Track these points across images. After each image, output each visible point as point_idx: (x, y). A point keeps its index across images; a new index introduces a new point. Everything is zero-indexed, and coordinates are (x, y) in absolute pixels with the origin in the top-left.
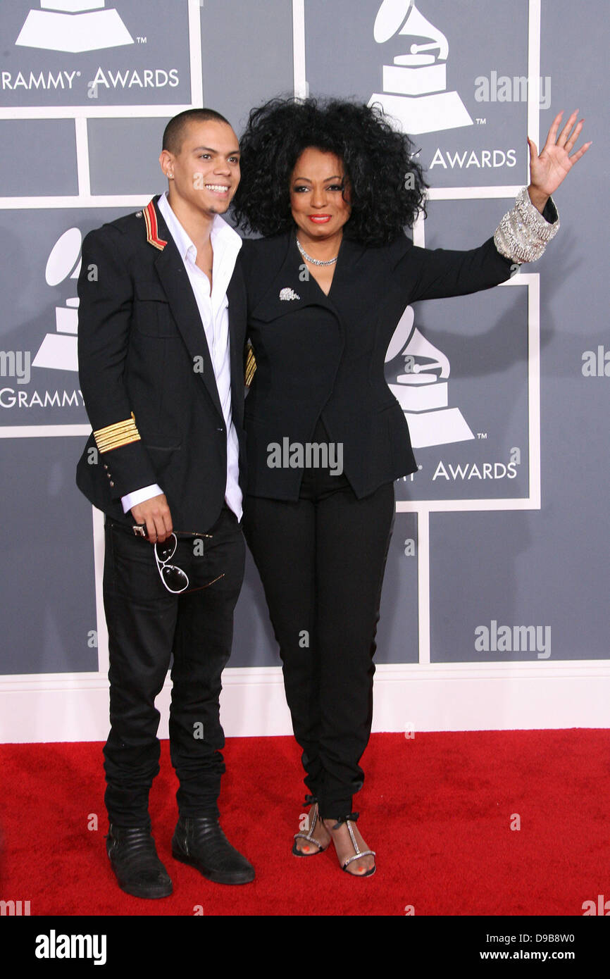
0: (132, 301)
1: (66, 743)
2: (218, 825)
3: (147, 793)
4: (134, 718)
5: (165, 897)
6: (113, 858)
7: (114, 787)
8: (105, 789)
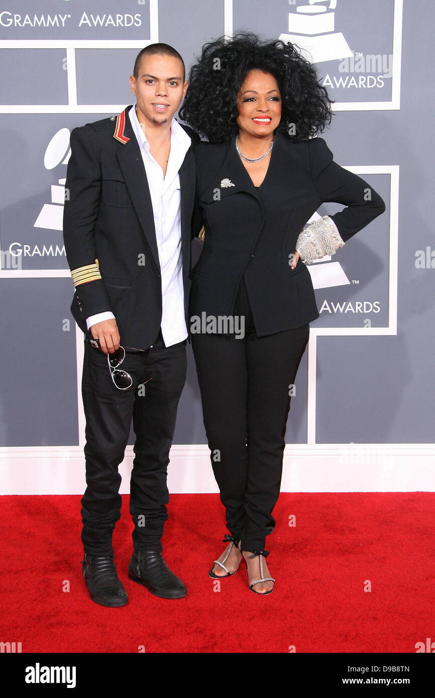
0: (100, 180)
1: (55, 495)
2: (161, 556)
3: (112, 533)
4: (101, 479)
5: (123, 606)
6: (86, 577)
7: (88, 528)
8: (82, 529)
